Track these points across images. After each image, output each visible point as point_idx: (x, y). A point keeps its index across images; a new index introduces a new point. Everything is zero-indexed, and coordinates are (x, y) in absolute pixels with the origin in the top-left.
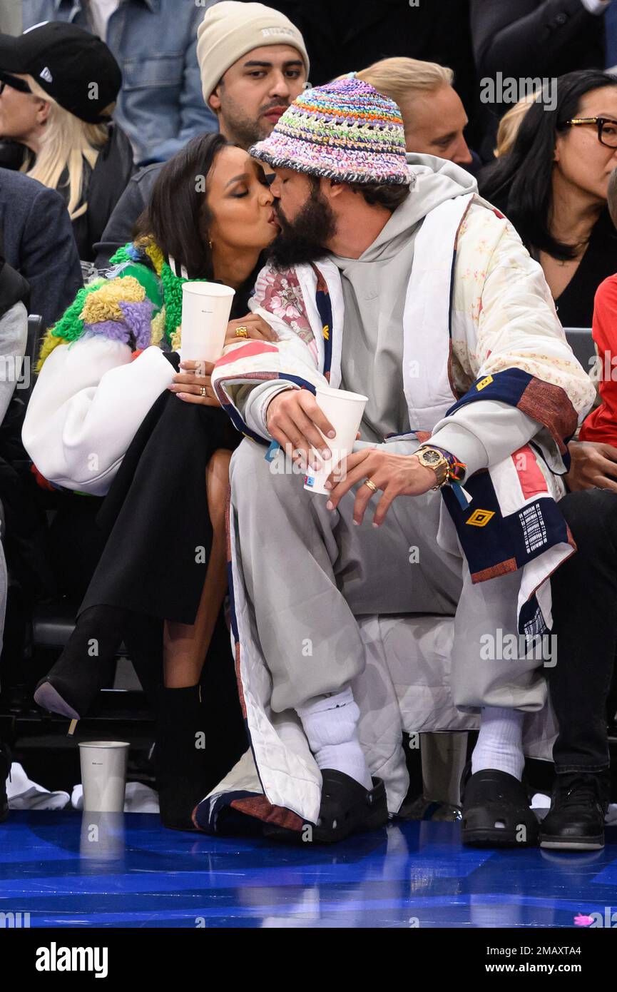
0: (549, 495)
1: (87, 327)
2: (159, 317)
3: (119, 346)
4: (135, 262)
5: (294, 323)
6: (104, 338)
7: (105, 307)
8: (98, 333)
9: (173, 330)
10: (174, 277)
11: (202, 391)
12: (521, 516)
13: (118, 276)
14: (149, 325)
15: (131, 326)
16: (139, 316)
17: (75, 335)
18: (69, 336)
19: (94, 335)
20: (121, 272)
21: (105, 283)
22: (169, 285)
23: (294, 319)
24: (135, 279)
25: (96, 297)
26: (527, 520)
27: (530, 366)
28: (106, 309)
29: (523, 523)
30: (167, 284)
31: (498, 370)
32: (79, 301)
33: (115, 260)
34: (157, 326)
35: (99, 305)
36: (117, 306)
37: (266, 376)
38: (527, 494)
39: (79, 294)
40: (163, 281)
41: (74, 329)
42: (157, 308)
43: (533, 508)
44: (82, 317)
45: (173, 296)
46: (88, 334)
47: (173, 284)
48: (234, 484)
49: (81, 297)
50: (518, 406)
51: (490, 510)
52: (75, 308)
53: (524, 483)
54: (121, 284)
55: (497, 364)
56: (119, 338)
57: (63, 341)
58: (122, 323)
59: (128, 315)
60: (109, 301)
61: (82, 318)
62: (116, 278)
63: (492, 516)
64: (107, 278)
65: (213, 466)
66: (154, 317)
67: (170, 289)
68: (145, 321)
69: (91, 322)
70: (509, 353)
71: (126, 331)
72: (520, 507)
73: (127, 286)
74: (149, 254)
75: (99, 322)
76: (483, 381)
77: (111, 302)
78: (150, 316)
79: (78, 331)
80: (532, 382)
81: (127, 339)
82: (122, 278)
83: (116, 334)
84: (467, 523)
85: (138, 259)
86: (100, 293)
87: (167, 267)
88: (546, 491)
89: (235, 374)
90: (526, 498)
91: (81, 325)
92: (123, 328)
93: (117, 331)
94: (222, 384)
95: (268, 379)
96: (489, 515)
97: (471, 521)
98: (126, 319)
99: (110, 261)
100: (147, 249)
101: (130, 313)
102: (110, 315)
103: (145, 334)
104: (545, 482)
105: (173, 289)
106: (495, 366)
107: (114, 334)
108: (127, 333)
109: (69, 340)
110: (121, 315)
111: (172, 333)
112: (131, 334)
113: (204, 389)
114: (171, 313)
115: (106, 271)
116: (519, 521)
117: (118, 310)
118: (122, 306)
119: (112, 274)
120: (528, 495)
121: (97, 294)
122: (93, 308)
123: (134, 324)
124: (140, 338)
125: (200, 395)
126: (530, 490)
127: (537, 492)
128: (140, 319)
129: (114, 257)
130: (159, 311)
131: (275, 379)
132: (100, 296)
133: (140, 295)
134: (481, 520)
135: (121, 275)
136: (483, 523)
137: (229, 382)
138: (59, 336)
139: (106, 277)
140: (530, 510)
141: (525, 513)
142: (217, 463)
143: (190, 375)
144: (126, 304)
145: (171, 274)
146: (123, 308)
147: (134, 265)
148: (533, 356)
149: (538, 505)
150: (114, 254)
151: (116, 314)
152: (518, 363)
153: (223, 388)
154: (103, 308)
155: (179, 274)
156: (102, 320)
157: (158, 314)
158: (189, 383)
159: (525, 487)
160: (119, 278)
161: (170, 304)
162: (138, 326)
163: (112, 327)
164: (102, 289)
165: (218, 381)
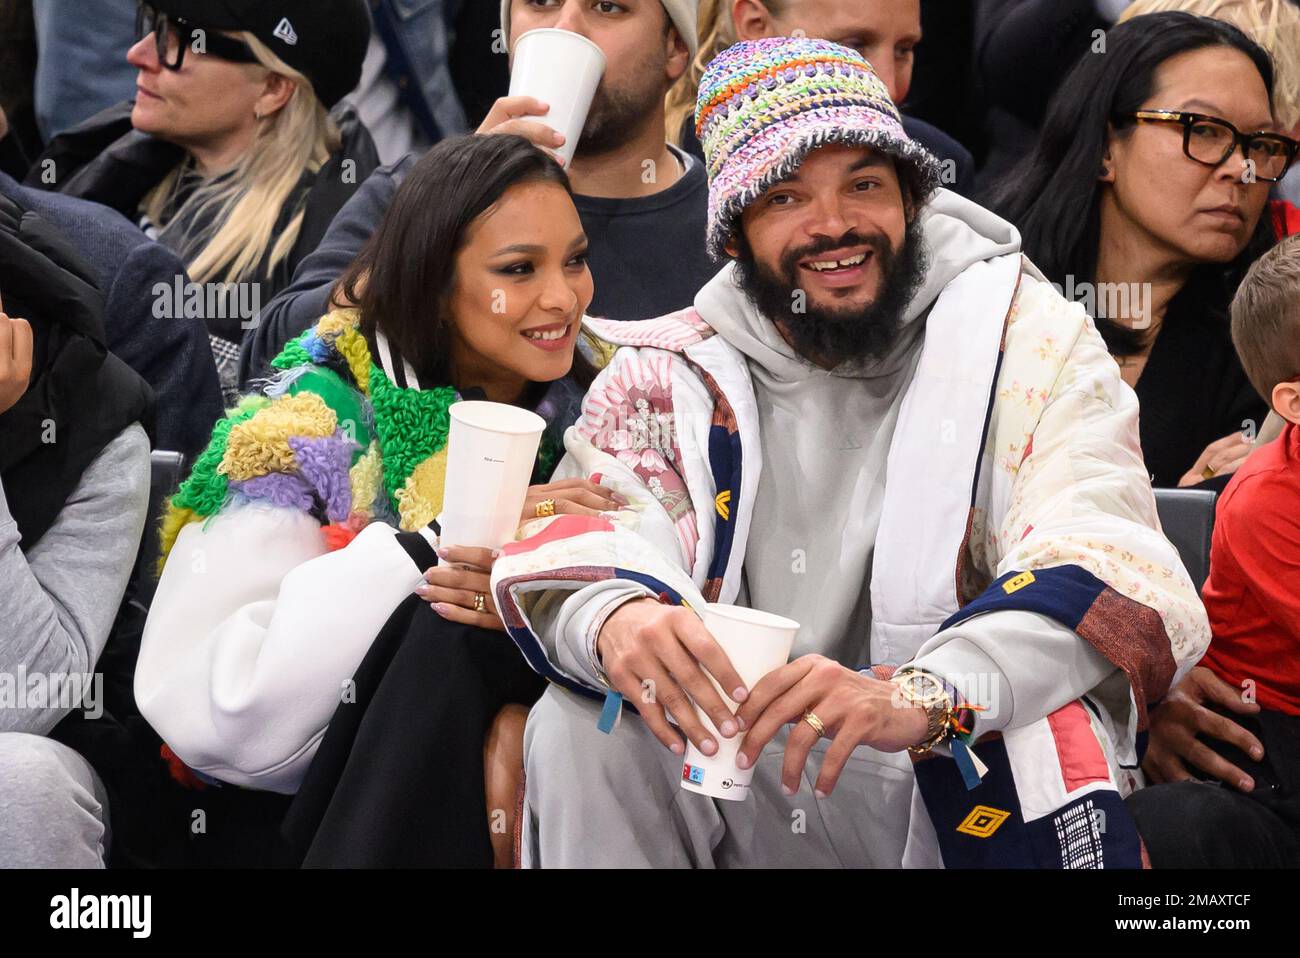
0: (1111, 785)
1: (233, 488)
2: (363, 463)
3: (296, 519)
4: (317, 364)
5: (653, 481)
6: (265, 506)
7: (264, 449)
8: (255, 498)
9: (400, 484)
10: (395, 390)
11: (479, 601)
12: (1057, 821)
13: (287, 392)
14: (344, 476)
15: (312, 480)
16: (326, 461)
17: (213, 504)
18: (205, 505)
19: (248, 501)
20: (292, 385)
21: (264, 405)
22: (387, 404)
23: (656, 474)
24: (317, 396)
25: (247, 432)
26: (1069, 830)
27: (1103, 565)
28: (266, 453)
29: (1061, 835)
30: (383, 401)
31: (1041, 565)
32: (216, 441)
33: (281, 363)
34: (361, 478)
35: (254, 447)
36: (284, 446)
37: (589, 575)
38: (1071, 783)
39: (217, 430)
40: (373, 397)
41: (211, 492)
42: (360, 447)
43: (1081, 808)
44: (223, 468)
45: (396, 422)
46: (236, 499)
47: (395, 400)
48: (533, 769)
49: (220, 434)
50: (1078, 629)
51: (1002, 809)
52: (210, 455)
53: (1068, 762)
54: (292, 408)
55: (1043, 553)
56: (294, 503)
57: (194, 516)
58: (297, 477)
59: (305, 461)
60: (270, 439)
61: (223, 472)
62: (283, 397)
63: (1004, 818)
64: (266, 395)
65: (497, 733)
66: (354, 461)
67: (389, 410)
68: (337, 470)
69: (239, 477)
70: (1067, 536)
71: (305, 489)
72: (1058, 805)
73: (302, 409)
74: (341, 349)
75: (255, 476)
76: (1016, 579)
77: (274, 439)
78: (347, 460)
79: (217, 495)
80: (1105, 593)
81: (309, 504)
82: (293, 395)
83: (289, 497)
84: (959, 829)
85: (323, 360)
86: (255, 424)
87: (377, 371)
88: (1106, 778)
89: (535, 571)
90: (1069, 790)
91: (223, 484)
92: (301, 486)
93: (289, 492)
94: (511, 589)
95: (595, 579)
96: (999, 817)
97: (968, 826)
98: (303, 469)
99: (273, 363)
100: (338, 339)
101: (310, 459)
102: (273, 463)
103: (339, 492)
104: (1105, 764)
105: (394, 410)
106: (1040, 555)
107: (284, 498)
108: (307, 494)
109: (205, 514)
110: (294, 461)
111: (398, 491)
112: (315, 495)
113: (482, 599)
114: (394, 454)
115: (265, 382)
116: (1053, 830)
117: (287, 454)
118: (295, 445)
119: (275, 389)
120: (1072, 785)
121: (248, 426)
122: (242, 451)
123: (318, 476)
124: (331, 501)
125: (472, 608)
126: (1077, 774)
127: (1088, 779)
128: (327, 467)
129: (281, 357)
130: (364, 452)
131: (608, 578)
132: (255, 430)
133: (327, 425)
134: (984, 825)
135: (292, 390)
136: (986, 832)
137: (526, 587)
138: (185, 506)
139: (264, 394)
140: (1075, 811)
141: (1065, 816)
142: (504, 729)
143: (456, 572)
144: (301, 441)
145: (387, 383)
146: (297, 450)
147: (316, 371)
148: (1109, 549)
149: (1090, 803)
150: (282, 350)
151: (285, 461)
152: (1081, 557)
153: (514, 597)
154: (260, 451)
155: (402, 382)
156: (261, 472)
157: (362, 457)
158: (455, 587)
159: (1068, 770)
160: (289, 395)
161: (391, 437)
162: (326, 481)
163: (281, 485)
164: (258, 417)
165: (505, 584)
